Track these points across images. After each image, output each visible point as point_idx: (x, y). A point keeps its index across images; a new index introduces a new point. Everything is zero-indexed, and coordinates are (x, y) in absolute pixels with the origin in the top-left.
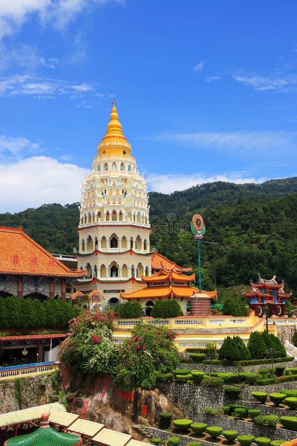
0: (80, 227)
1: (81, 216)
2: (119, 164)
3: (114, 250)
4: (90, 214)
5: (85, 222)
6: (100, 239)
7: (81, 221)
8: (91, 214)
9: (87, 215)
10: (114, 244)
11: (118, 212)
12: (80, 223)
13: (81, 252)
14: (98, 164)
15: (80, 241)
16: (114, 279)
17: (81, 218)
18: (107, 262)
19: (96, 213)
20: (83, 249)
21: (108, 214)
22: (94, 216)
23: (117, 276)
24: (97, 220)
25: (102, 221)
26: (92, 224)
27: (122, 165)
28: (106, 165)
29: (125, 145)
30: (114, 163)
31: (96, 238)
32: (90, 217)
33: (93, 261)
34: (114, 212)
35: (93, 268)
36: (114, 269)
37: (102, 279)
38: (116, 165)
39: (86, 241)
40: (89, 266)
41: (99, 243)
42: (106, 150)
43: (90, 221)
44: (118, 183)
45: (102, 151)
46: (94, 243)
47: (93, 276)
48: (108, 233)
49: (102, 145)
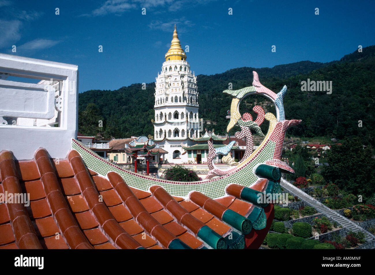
0: (155, 106)
2: (179, 67)
3: (176, 121)
4: (161, 98)
5: (159, 104)
6: (167, 114)
7: (156, 102)
8: (162, 99)
9: (160, 99)
10: (176, 117)
11: (178, 97)
12: (155, 104)
13: (156, 122)
14: (165, 67)
15: (156, 115)
16: (177, 138)
17: (156, 101)
18: (172, 128)
19: (165, 98)
20: (157, 120)
21: (172, 98)
22: (164, 100)
23: (178, 136)
24: (166, 102)
25: (169, 103)
26: (162, 105)
27: (181, 67)
28: (171, 68)
29: (182, 54)
30: (176, 66)
31: (165, 114)
32: (161, 100)
33: (164, 128)
34: (176, 97)
35: (164, 132)
36: (176, 132)
37: (169, 138)
38: (177, 68)
39: (159, 115)
40: (161, 131)
41: (167, 116)
42: (170, 57)
43: (161, 103)
44: (178, 78)
45: (168, 58)
46: (164, 116)
47: (164, 137)
48: (173, 111)
49: (168, 54)
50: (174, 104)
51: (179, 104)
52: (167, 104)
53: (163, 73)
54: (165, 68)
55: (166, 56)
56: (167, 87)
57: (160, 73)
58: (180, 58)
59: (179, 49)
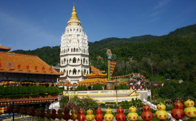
0: (61, 55)
3: (74, 64)
4: (65, 49)
5: (63, 53)
6: (69, 59)
10: (75, 62)
12: (61, 53)
15: (61, 61)
16: (75, 75)
17: (61, 51)
18: (72, 69)
19: (67, 49)
20: (62, 64)
21: (72, 49)
25: (70, 52)
26: (66, 53)
27: (77, 30)
28: (71, 30)
29: (78, 22)
30: (74, 29)
31: (67, 59)
32: (65, 51)
33: (66, 69)
34: (75, 49)
35: (66, 71)
36: (75, 71)
37: (70, 76)
38: (75, 30)
39: (63, 61)
40: (64, 70)
41: (69, 61)
42: (71, 24)
43: (65, 52)
44: (76, 37)
45: (69, 24)
46: (67, 61)
47: (66, 74)
48: (72, 57)
49: (69, 22)
50: (73, 53)
51: (76, 53)
52: (69, 53)
53: (66, 33)
54: (67, 30)
55: (68, 23)
56: (69, 42)
57: (64, 34)
58: (77, 24)
59: (76, 19)
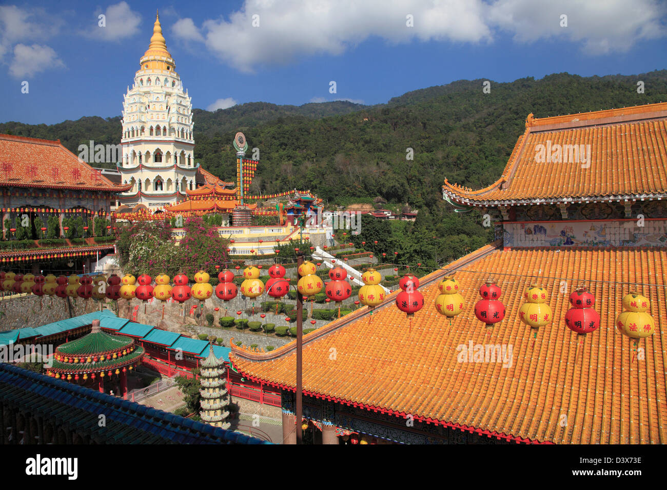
0: (123, 141)
1: (125, 130)
2: (162, 79)
3: (158, 165)
4: (133, 128)
5: (129, 137)
6: (143, 153)
7: (124, 135)
8: (135, 129)
9: (130, 129)
10: (159, 159)
11: (162, 128)
12: (123, 137)
13: (125, 166)
15: (124, 156)
16: (159, 192)
17: (124, 132)
18: (152, 176)
19: (139, 128)
20: (127, 164)
21: (151, 129)
22: (137, 131)
23: (162, 190)
24: (141, 135)
25: (146, 136)
26: (136, 139)
27: (166, 80)
28: (149, 80)
29: (168, 60)
30: (158, 78)
31: (140, 153)
32: (133, 131)
33: (137, 176)
34: (158, 128)
35: (137, 182)
36: (158, 183)
37: (146, 193)
38: (159, 80)
39: (130, 156)
40: (133, 180)
41: (143, 158)
42: (150, 64)
43: (133, 136)
44: (162, 98)
45: (145, 64)
46: (138, 157)
47: (138, 190)
48: (152, 148)
49: (144, 59)
50: (154, 138)
51: (161, 138)
52: (143, 138)
53: (136, 88)
54: (139, 79)
55: (141, 61)
56: (143, 109)
57: (131, 88)
58: (165, 66)
59: (164, 52)
